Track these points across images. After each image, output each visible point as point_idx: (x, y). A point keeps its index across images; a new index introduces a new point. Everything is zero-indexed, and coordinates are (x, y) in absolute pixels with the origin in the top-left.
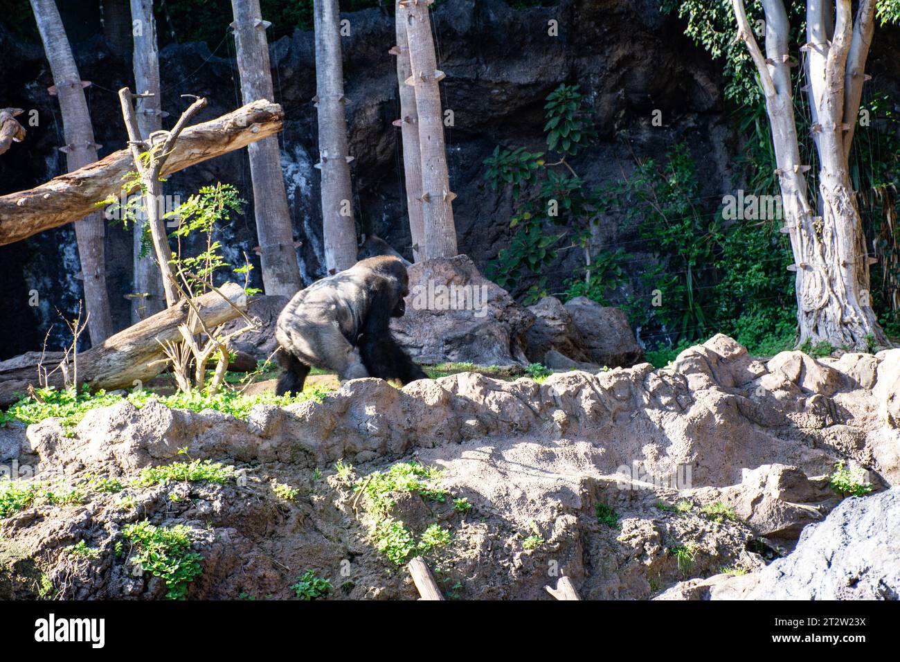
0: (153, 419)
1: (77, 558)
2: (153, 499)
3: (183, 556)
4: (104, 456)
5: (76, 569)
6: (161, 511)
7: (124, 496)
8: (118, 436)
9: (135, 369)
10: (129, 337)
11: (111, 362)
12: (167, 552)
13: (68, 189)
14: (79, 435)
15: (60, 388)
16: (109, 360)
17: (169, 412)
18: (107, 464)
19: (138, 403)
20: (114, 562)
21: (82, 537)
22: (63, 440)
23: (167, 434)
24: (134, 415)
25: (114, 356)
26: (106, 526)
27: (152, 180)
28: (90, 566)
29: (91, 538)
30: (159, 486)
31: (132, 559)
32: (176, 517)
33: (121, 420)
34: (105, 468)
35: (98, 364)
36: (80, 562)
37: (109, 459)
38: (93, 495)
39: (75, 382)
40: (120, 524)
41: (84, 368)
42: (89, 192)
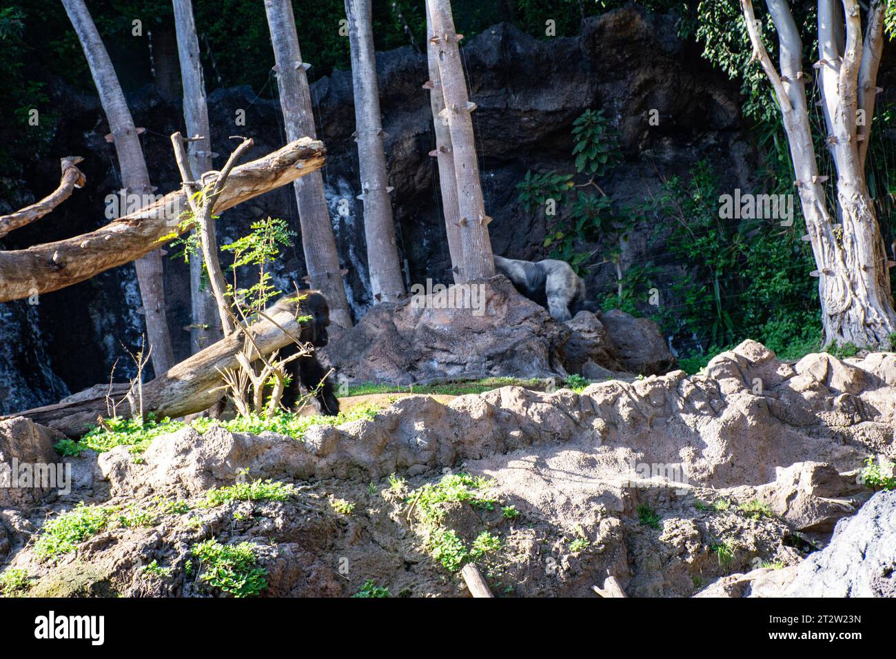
0: (216, 443)
1: (150, 577)
2: (219, 518)
3: (249, 571)
4: (171, 480)
5: (149, 587)
6: (227, 529)
7: (191, 516)
8: (183, 461)
9: (197, 397)
10: (190, 367)
11: (174, 391)
12: (234, 569)
13: (127, 230)
14: (147, 461)
15: (128, 417)
16: (172, 389)
17: (230, 436)
18: (175, 487)
19: (200, 429)
20: (185, 580)
21: (154, 557)
22: (133, 466)
23: (229, 457)
24: (198, 440)
25: (176, 385)
26: (176, 546)
27: (205, 218)
28: (163, 584)
29: (163, 558)
30: (224, 506)
31: (202, 576)
32: (241, 535)
33: (185, 445)
34: (172, 491)
35: (162, 393)
36: (153, 581)
37: (176, 482)
38: (163, 517)
39: (141, 411)
40: (189, 543)
41: (149, 398)
42: (147, 232)
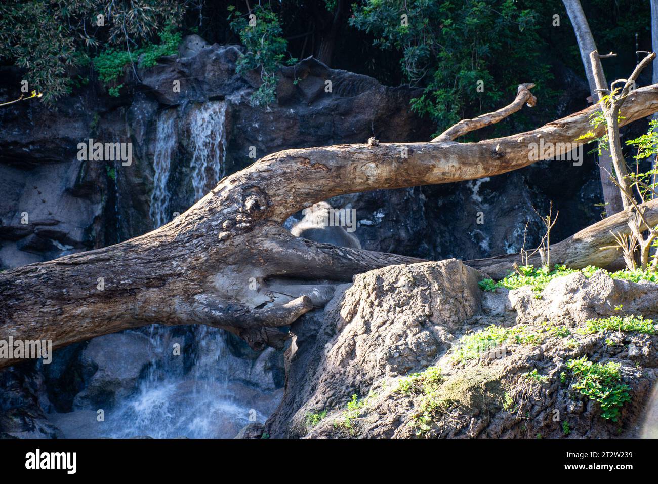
0: (599, 286)
1: (532, 382)
2: (592, 342)
3: (615, 386)
4: (562, 313)
5: (530, 390)
6: (599, 352)
7: (570, 338)
8: (571, 298)
9: (596, 256)
10: (591, 232)
11: (578, 250)
12: (601, 383)
13: (555, 131)
14: (545, 298)
15: (538, 266)
16: (576, 248)
17: (611, 280)
18: (564, 318)
19: (588, 275)
20: (560, 387)
21: (535, 367)
22: (533, 300)
23: (609, 297)
24: (584, 283)
25: (579, 245)
26: (554, 360)
27: (612, 117)
28: (541, 388)
29: (543, 368)
30: (599, 333)
31: (574, 386)
32: (612, 357)
33: (574, 286)
34: (562, 321)
35: (568, 251)
36: (534, 385)
37: (566, 315)
38: (548, 338)
39: (548, 262)
40: (565, 359)
41: (557, 254)
42: (571, 132)
